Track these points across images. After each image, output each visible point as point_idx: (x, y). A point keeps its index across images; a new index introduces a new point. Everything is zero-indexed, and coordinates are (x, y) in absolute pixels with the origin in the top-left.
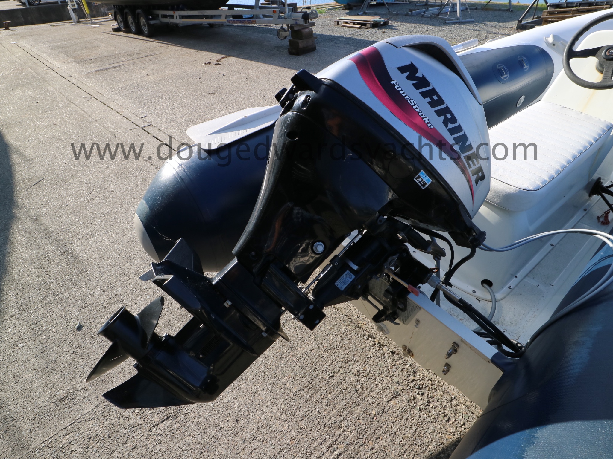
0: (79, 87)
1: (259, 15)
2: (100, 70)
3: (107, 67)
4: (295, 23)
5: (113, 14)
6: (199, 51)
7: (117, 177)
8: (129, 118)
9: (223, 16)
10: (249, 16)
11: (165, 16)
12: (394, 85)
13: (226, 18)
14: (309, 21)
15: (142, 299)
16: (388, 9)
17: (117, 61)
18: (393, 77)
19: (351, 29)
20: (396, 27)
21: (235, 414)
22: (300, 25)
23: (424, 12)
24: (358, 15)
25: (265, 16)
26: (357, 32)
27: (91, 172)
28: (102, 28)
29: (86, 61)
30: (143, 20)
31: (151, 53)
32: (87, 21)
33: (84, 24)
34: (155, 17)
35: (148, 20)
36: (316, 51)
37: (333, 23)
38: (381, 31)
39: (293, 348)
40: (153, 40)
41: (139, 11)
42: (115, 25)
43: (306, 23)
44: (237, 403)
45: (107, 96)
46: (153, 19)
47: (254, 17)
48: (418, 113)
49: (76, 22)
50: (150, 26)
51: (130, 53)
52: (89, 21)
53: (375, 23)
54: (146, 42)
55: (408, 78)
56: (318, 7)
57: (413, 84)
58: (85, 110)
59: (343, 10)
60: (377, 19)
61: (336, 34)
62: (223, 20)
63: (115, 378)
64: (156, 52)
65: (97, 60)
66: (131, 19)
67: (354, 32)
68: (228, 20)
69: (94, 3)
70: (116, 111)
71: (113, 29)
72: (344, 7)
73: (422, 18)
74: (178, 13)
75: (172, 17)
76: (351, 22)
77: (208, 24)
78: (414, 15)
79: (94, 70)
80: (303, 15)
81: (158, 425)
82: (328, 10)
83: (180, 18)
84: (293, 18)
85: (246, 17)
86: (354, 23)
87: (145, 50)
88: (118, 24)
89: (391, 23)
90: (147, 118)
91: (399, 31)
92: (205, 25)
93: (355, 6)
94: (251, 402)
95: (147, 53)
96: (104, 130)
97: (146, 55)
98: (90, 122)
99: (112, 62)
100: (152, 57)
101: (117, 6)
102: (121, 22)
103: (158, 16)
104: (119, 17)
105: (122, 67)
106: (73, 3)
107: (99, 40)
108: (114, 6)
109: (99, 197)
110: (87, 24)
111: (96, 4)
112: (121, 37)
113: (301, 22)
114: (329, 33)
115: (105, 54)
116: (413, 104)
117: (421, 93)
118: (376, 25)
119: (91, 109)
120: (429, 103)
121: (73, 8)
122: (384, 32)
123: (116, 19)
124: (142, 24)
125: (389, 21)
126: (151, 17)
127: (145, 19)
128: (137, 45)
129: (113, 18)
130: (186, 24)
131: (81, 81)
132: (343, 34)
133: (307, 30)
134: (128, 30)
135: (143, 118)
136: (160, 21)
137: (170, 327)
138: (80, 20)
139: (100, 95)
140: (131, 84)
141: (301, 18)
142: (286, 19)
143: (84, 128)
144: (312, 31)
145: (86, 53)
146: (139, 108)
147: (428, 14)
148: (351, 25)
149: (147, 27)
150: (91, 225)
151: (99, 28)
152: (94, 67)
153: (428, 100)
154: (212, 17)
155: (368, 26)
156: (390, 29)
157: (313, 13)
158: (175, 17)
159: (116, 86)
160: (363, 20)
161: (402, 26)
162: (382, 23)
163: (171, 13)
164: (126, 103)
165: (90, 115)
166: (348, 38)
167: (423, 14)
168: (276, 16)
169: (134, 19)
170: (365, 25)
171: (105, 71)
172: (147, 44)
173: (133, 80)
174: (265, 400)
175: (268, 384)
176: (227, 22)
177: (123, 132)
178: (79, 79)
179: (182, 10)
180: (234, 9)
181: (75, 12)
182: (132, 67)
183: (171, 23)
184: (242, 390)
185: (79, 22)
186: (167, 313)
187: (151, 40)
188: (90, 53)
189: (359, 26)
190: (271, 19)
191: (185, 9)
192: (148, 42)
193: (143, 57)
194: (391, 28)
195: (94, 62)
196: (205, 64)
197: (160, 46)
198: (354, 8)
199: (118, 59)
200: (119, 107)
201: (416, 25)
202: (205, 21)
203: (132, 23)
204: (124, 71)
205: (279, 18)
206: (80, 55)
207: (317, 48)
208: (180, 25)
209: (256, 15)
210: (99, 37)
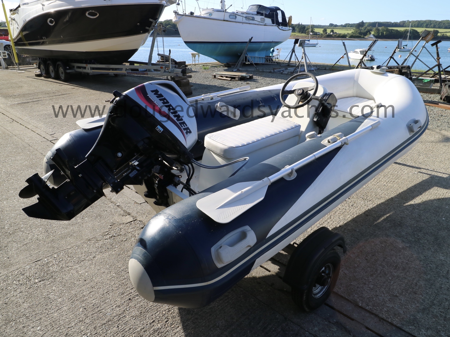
0: (3, 114)
1: (151, 69)
2: (22, 103)
3: (28, 101)
4: (176, 76)
5: (38, 64)
6: (103, 93)
7: (27, 168)
8: (41, 135)
9: (124, 69)
10: (143, 70)
11: (79, 67)
12: (148, 96)
13: (126, 71)
14: (186, 75)
15: (36, 230)
16: (256, 68)
17: (36, 97)
18: (148, 94)
19: (224, 81)
20: (258, 80)
21: (85, 278)
22: (180, 77)
23: (283, 71)
24: (233, 71)
25: (155, 70)
26: (228, 83)
27: (8, 165)
28: (27, 73)
29: (11, 96)
30: (61, 70)
31: (65, 93)
32: (15, 68)
33: (11, 69)
34: (72, 68)
35: (65, 69)
36: (193, 95)
37: (211, 77)
38: (246, 83)
39: (127, 251)
40: (68, 84)
41: (59, 63)
42: (38, 72)
43: (184, 75)
44: (86, 274)
45: (25, 121)
46: (69, 69)
47: (147, 70)
48: (157, 105)
49: (5, 68)
50: (66, 73)
51: (48, 92)
52: (16, 67)
53: (242, 77)
54: (62, 85)
55: (154, 94)
56: (203, 65)
57: (156, 96)
58: (8, 129)
59: (223, 68)
60: (244, 74)
61: (211, 84)
62: (124, 72)
63: (13, 265)
64: (68, 92)
65: (19, 96)
66: (52, 68)
67: (226, 83)
68: (127, 72)
69: (23, 56)
70: (32, 130)
71: (35, 74)
72: (224, 65)
73: (281, 75)
74: (89, 66)
75: (85, 68)
76: (224, 76)
77: (114, 74)
78: (276, 73)
79: (17, 103)
80: (182, 70)
81: (37, 283)
82: (211, 67)
83: (91, 69)
84: (175, 72)
85: (142, 70)
86: (227, 77)
87: (60, 91)
88: (41, 71)
89: (255, 77)
90: (55, 135)
91: (260, 83)
92: (112, 75)
93: (233, 65)
94: (95, 273)
95: (61, 92)
96: (21, 141)
97: (60, 94)
98: (11, 137)
99: (32, 98)
100: (65, 95)
101: (41, 58)
102: (43, 70)
103: (74, 67)
104: (42, 66)
105: (40, 102)
106: (4, 54)
107: (23, 82)
108: (39, 58)
109: (13, 179)
110: (14, 70)
111: (25, 56)
112: (41, 80)
113: (181, 75)
114: (207, 83)
115: (27, 92)
116: (155, 103)
117: (159, 99)
118: (242, 79)
119: (12, 128)
120: (162, 103)
121: (4, 58)
122: (248, 84)
123: (39, 68)
124: (60, 72)
125: (254, 76)
126: (68, 68)
127: (63, 69)
128: (54, 87)
129: (37, 67)
130: (95, 74)
131: (6, 110)
132: (216, 84)
133: (185, 81)
134: (48, 76)
135: (52, 135)
136: (75, 71)
137: (52, 243)
138: (8, 67)
139: (20, 120)
140: (45, 113)
141: (180, 73)
142: (170, 72)
143: (6, 140)
144: (189, 81)
145: (12, 91)
146: (50, 128)
147: (286, 72)
148: (224, 78)
149: (64, 75)
150: (6, 194)
151: (24, 73)
152: (17, 101)
153: (162, 101)
154: (116, 69)
155: (237, 79)
156: (253, 81)
157: (189, 69)
158: (87, 68)
159: (34, 114)
160: (233, 75)
161: (263, 80)
162: (248, 77)
163: (84, 65)
164: (40, 125)
165: (11, 132)
166: (219, 87)
167: (282, 72)
168: (163, 70)
169: (54, 68)
170: (234, 78)
171: (26, 104)
172: (62, 86)
173: (48, 110)
174: (104, 272)
175: (107, 266)
176: (126, 74)
177: (36, 143)
178: (4, 109)
179: (94, 63)
180: (134, 65)
181: (5, 60)
182: (48, 102)
183: (83, 72)
184: (91, 269)
185: (7, 68)
186: (51, 236)
187: (66, 83)
188: (15, 91)
189: (230, 79)
190: (159, 72)
191: (96, 63)
192: (63, 85)
193: (57, 95)
194: (255, 81)
195: (17, 97)
196: (106, 101)
197: (72, 88)
198: (232, 66)
199: (37, 96)
200: (34, 128)
201: (274, 79)
202: (111, 72)
203: (52, 71)
204: (42, 104)
205: (164, 72)
206: (6, 92)
207: (193, 93)
208: (91, 74)
209: (149, 69)
210: (23, 80)
